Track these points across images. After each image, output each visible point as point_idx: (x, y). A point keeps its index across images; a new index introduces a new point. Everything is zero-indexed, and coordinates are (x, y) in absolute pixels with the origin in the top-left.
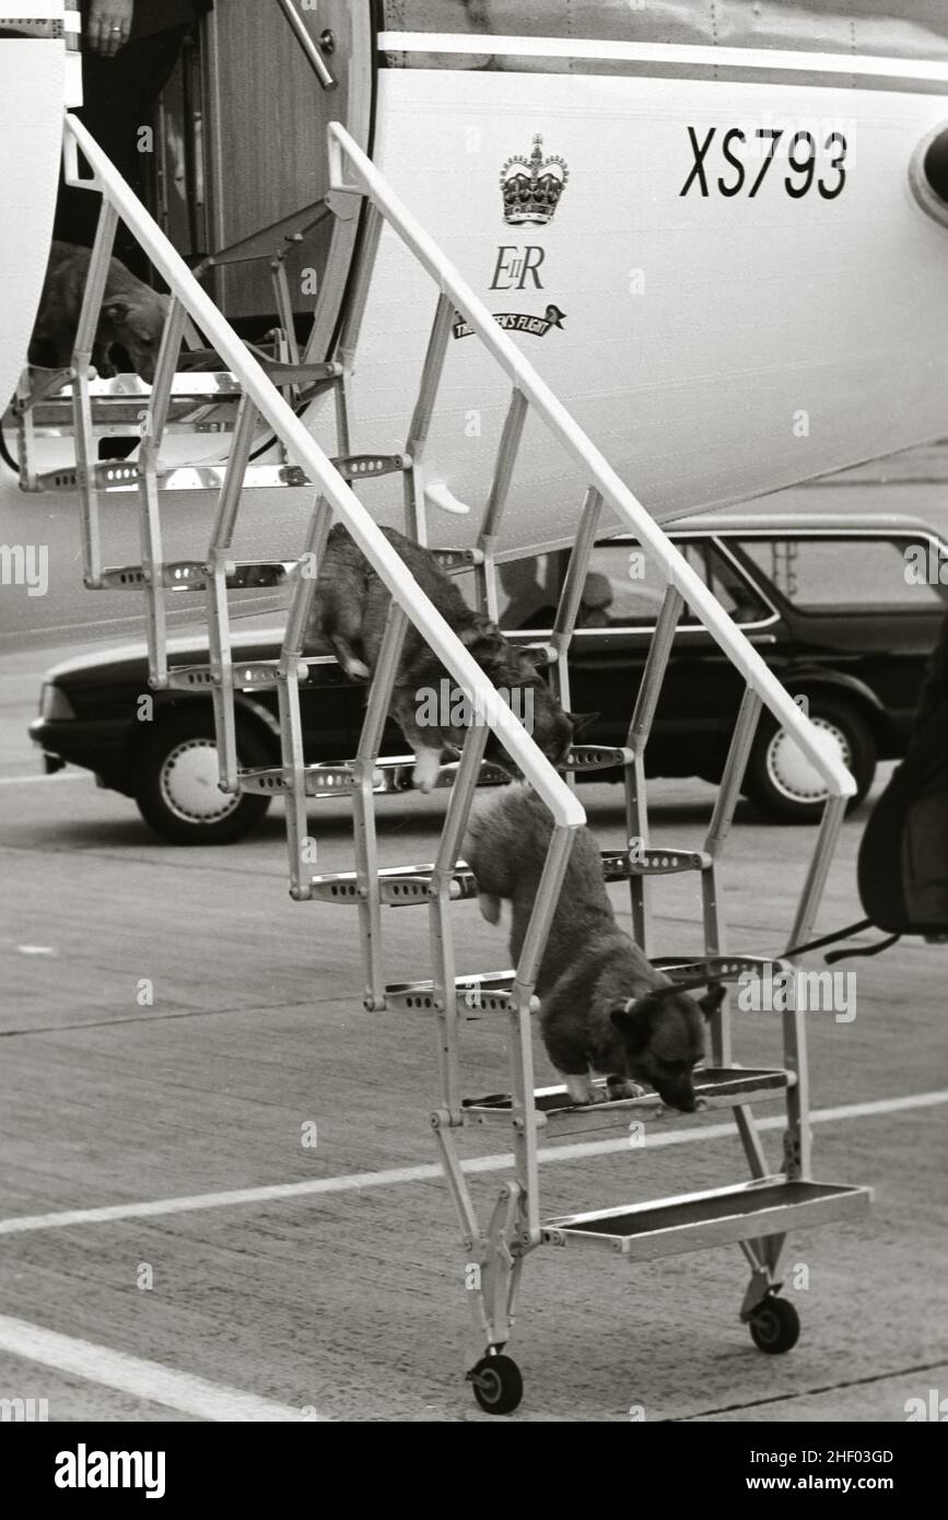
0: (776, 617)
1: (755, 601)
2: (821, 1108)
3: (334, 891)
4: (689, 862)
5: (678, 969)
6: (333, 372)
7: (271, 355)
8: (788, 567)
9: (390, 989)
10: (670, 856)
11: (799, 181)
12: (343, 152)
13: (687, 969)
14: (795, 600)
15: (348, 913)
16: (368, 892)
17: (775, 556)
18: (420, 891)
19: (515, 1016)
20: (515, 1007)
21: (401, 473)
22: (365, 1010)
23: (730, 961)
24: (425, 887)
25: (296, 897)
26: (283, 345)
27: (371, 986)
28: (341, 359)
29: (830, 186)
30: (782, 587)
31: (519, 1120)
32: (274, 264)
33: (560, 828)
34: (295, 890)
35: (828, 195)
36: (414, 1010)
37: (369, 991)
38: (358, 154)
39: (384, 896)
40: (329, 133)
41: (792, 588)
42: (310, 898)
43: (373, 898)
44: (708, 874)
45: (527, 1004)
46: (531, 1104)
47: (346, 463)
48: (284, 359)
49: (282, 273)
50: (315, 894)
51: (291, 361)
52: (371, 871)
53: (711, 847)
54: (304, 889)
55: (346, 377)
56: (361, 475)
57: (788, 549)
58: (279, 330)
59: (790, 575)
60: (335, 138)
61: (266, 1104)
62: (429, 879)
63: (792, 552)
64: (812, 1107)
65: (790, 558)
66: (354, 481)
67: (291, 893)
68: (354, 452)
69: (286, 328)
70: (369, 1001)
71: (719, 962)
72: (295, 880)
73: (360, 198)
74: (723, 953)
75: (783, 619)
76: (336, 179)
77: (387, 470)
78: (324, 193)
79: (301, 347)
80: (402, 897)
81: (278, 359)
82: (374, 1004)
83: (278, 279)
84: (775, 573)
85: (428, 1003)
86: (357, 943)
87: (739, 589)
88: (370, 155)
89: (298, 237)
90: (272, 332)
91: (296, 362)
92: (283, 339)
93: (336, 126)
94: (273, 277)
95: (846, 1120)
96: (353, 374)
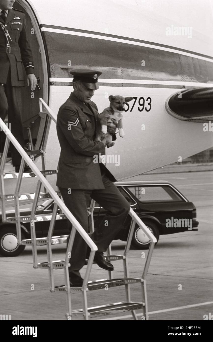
0: (136, 204)
1: (131, 200)
2: (150, 311)
3: (43, 266)
4: (120, 258)
5: (119, 281)
6: (41, 152)
7: (27, 148)
8: (138, 193)
9: (56, 287)
10: (116, 256)
11: (141, 108)
12: (42, 104)
13: (120, 281)
14: (140, 200)
15: (46, 271)
16: (50, 266)
17: (136, 190)
18: (62, 266)
19: (83, 292)
20: (83, 290)
21: (56, 174)
22: (50, 292)
23: (130, 279)
24: (63, 265)
25: (34, 268)
26: (30, 146)
27: (51, 287)
28: (43, 149)
29: (148, 109)
30: (137, 197)
31: (84, 315)
32: (28, 129)
33: (92, 251)
34: (34, 266)
35: (147, 111)
36: (61, 292)
37: (51, 288)
38: (46, 105)
39: (54, 267)
40: (39, 100)
41: (139, 197)
42: (38, 268)
43: (52, 267)
44: (125, 260)
45: (86, 289)
46: (87, 311)
47: (44, 172)
48: (30, 149)
49: (30, 131)
50: (39, 267)
51: (32, 149)
52: (51, 262)
53: (125, 255)
54: (36, 266)
55: (44, 153)
56: (47, 174)
57: (138, 189)
58: (29, 143)
59: (139, 194)
60: (41, 101)
61: (28, 313)
62: (63, 263)
63: (139, 189)
64: (149, 311)
65: (139, 191)
66: (46, 176)
67: (34, 267)
68: (46, 170)
69: (31, 143)
70: (51, 290)
71: (128, 279)
72: (34, 264)
73: (46, 115)
74: (128, 277)
75: (137, 204)
76: (41, 110)
77: (53, 173)
78: (38, 113)
79: (34, 146)
80: (58, 267)
81: (29, 149)
82: (52, 291)
83: (29, 131)
84: (136, 194)
85: (64, 290)
86: (48, 278)
87: (128, 198)
88: (48, 105)
89: (33, 122)
90: (28, 143)
91: (33, 150)
92: (30, 145)
93: (41, 99)
94: (28, 131)
95: (156, 314)
96: (45, 153)
